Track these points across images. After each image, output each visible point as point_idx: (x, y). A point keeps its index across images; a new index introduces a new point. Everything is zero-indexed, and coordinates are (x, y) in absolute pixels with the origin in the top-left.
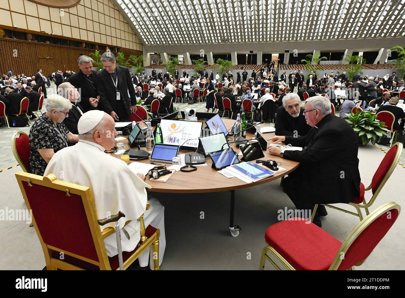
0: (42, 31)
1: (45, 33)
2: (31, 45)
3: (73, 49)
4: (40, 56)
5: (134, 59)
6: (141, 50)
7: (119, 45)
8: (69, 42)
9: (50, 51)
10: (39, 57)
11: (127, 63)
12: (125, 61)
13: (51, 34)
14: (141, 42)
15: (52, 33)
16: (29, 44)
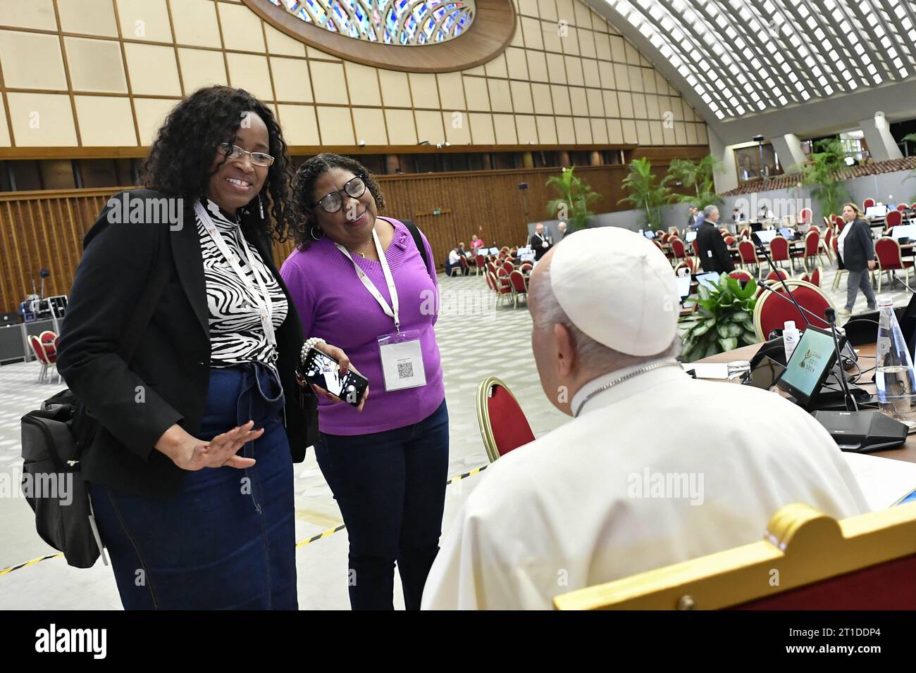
0: (420, 142)
1: (427, 145)
2: (396, 184)
3: (498, 175)
4: (419, 210)
5: (686, 172)
6: (703, 142)
7: (631, 140)
8: (488, 158)
9: (441, 194)
10: (417, 214)
11: (662, 189)
12: (655, 184)
13: (444, 146)
14: (699, 116)
15: (446, 141)
16: (391, 183)
